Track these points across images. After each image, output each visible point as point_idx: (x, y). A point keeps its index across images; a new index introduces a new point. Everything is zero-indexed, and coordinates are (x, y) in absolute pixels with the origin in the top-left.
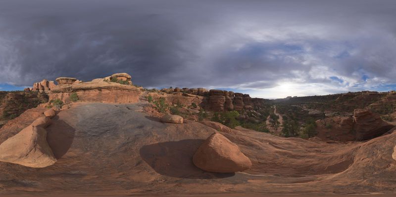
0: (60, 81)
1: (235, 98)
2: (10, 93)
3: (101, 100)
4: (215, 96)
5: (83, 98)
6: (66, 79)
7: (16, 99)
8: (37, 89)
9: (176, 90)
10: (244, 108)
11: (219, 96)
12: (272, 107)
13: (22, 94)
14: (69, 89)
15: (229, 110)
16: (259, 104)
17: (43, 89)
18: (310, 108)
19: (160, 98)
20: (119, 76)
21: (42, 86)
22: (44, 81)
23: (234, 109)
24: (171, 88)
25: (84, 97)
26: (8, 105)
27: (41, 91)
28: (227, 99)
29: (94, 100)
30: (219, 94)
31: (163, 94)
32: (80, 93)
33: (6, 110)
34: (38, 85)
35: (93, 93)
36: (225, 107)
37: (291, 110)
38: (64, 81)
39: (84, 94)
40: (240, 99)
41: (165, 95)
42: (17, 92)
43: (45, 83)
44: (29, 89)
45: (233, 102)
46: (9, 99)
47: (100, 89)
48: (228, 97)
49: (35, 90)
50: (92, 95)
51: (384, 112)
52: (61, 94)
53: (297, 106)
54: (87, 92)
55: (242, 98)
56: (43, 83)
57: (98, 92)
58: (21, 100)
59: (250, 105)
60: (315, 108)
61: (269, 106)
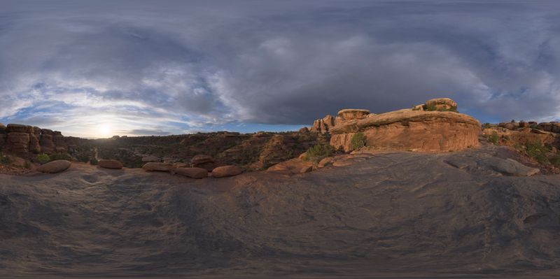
0: (344, 115)
1: (41, 136)
2: (277, 135)
3: (408, 145)
4: (15, 133)
5: (374, 143)
6: (353, 112)
7: (285, 143)
8: (318, 129)
9: (522, 125)
10: (56, 150)
11: (21, 134)
12: (92, 150)
13: (294, 135)
14: (354, 126)
15: (36, 152)
16: (75, 145)
17: (327, 129)
18: (144, 153)
19: (503, 137)
20: (439, 103)
21: (326, 125)
22: (328, 116)
23: (42, 152)
24: (513, 121)
25: (376, 140)
26: (272, 152)
27: (323, 131)
28: (31, 138)
29: (394, 145)
30: (20, 130)
31: (505, 131)
32: (370, 133)
33: (268, 159)
34: (320, 123)
35: (393, 132)
36: (29, 148)
37: (119, 155)
38: (350, 115)
39: (377, 133)
40: (49, 138)
41: (508, 133)
42: (288, 133)
43: (330, 120)
44: (306, 129)
45: (40, 142)
46: (275, 143)
47: (405, 122)
48: (33, 135)
49: (315, 130)
50: (391, 135)
51: (242, 161)
52: (344, 135)
53: (127, 149)
54: (382, 130)
55: (51, 136)
56: (326, 119)
57: (402, 128)
58: (292, 144)
59: (61, 146)
60: (151, 154)
61: (87, 149)
